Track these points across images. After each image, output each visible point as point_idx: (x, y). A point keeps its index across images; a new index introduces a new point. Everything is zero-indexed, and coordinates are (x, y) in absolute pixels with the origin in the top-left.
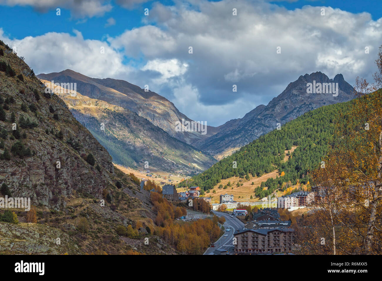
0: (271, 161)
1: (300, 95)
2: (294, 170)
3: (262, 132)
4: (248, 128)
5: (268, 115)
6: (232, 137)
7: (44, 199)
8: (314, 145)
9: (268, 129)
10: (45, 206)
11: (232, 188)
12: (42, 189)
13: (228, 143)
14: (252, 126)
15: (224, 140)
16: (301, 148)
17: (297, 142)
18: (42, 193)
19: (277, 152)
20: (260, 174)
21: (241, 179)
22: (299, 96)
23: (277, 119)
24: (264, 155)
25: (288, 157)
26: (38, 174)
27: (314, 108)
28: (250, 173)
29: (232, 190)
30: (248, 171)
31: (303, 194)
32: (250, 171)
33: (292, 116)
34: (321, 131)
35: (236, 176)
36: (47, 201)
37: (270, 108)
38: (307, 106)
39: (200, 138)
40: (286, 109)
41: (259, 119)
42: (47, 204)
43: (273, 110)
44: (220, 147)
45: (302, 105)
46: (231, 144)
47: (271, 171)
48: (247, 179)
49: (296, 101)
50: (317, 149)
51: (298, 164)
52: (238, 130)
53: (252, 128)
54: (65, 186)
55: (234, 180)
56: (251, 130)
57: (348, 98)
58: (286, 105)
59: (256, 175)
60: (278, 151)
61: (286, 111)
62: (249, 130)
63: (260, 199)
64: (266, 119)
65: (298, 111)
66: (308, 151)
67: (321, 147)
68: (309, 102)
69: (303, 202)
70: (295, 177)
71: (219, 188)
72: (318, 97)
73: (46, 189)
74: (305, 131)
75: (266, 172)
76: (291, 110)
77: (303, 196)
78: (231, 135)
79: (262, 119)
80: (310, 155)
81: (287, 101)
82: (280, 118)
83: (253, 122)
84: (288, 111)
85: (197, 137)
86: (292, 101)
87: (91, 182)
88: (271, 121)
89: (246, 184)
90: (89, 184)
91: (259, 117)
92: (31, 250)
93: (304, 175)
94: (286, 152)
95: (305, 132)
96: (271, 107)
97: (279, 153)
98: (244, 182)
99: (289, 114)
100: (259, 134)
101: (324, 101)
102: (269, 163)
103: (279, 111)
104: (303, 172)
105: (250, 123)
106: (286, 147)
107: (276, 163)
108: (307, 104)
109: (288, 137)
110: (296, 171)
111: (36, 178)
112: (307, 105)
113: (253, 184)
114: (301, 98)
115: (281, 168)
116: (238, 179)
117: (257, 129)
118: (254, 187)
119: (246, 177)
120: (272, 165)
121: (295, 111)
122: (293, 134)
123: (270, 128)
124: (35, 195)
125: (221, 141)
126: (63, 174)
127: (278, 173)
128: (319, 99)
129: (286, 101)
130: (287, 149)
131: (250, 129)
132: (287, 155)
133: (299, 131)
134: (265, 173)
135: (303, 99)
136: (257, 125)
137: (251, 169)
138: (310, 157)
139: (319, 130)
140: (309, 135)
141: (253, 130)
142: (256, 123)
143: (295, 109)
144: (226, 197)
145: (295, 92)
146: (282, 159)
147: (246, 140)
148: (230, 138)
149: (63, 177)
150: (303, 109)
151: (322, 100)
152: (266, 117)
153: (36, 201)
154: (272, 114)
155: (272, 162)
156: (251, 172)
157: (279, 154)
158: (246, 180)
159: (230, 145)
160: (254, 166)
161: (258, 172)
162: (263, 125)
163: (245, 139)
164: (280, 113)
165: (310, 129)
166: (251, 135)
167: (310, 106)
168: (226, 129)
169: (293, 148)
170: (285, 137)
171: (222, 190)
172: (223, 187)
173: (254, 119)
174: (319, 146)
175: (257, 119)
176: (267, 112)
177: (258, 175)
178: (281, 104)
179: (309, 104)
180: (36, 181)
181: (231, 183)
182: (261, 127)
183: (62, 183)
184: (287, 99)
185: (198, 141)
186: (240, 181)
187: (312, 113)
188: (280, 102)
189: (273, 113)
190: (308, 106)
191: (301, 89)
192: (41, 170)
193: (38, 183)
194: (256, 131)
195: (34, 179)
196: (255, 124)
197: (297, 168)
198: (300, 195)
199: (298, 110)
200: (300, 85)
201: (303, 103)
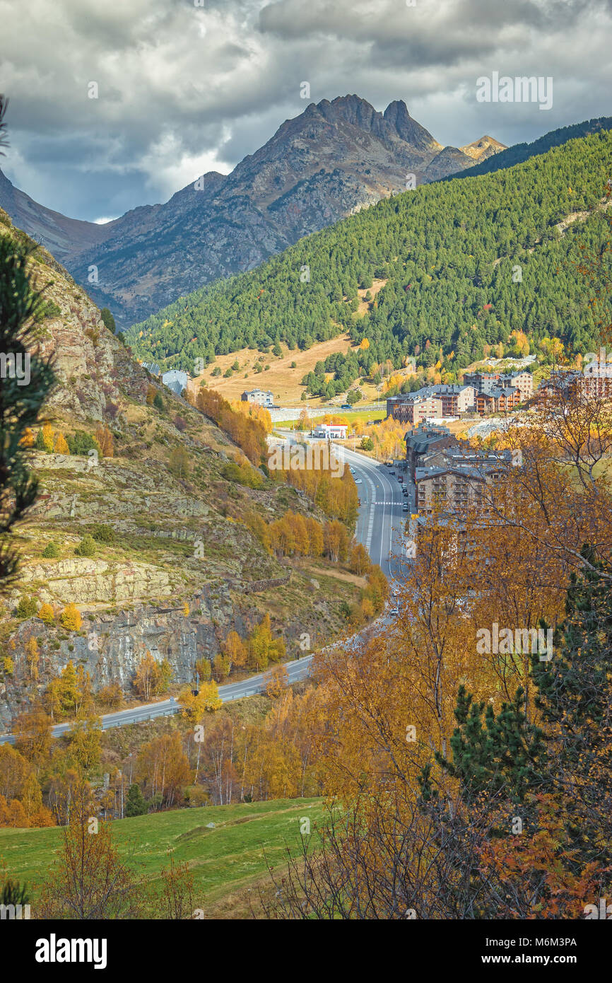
0: (329, 314)
1: (311, 152)
2: (390, 335)
3: (226, 239)
4: (191, 228)
5: (239, 197)
6: (153, 250)
7: (94, 408)
8: (427, 279)
9: (238, 232)
10: (98, 421)
11: (246, 376)
12: (87, 386)
13: (144, 265)
14: (199, 223)
15: (135, 256)
16: (396, 284)
17: (384, 270)
18: (87, 395)
19: (341, 293)
20: (306, 344)
21: (261, 354)
22: (308, 152)
23: (259, 209)
24: (310, 301)
25: (366, 305)
26: (73, 355)
27: (344, 183)
28: (281, 340)
29: (245, 380)
30: (278, 337)
31: (450, 391)
32: (282, 336)
33: (294, 201)
34: (437, 245)
35: (250, 348)
36: (101, 412)
37: (240, 181)
38: (329, 178)
39: (65, 251)
40: (278, 183)
41: (217, 209)
42: (100, 419)
43: (249, 187)
44: (126, 274)
45: (317, 174)
46: (153, 267)
47: (331, 338)
48: (277, 355)
49: (302, 165)
50: (439, 287)
51: (400, 323)
52: (167, 233)
53: (201, 229)
54: (111, 379)
55: (245, 356)
56: (198, 235)
57: (422, 160)
58: (278, 174)
59: (296, 346)
60: (341, 290)
61: (280, 189)
62: (193, 233)
63: (324, 400)
64: (233, 207)
65: (309, 190)
66: (418, 292)
67: (450, 282)
68: (331, 167)
69: (450, 408)
70: (397, 351)
71: (213, 375)
72: (353, 156)
73: (93, 387)
74: (399, 245)
75: (320, 339)
76: (292, 187)
77: (448, 396)
78: (151, 245)
79: (224, 208)
80: (424, 302)
81: (280, 166)
82: (266, 205)
83: (203, 214)
84: (285, 189)
85: (62, 250)
86: (292, 166)
87: (127, 370)
88: (245, 213)
89: (276, 366)
90: (124, 375)
91: (216, 203)
92: (184, 512)
93: (418, 346)
94: (362, 293)
95: (399, 248)
96: (243, 179)
97: (344, 295)
98: (270, 361)
99: (286, 195)
100: (218, 243)
101: (367, 167)
102: (324, 319)
103: (262, 189)
104: (417, 339)
105: (195, 217)
106: (358, 282)
107: (341, 318)
108: (327, 171)
109: (363, 258)
110: (397, 337)
111: (72, 365)
112: (328, 174)
113: (293, 366)
114: (312, 157)
115: (355, 330)
116: (256, 354)
117: (212, 230)
118: (298, 374)
119: (273, 351)
120: (333, 324)
121: (301, 189)
122: (372, 251)
123: (244, 229)
124: (77, 401)
125: (126, 259)
126: (105, 356)
127: (349, 342)
128: (355, 162)
129: (277, 164)
130: (362, 287)
131: (196, 230)
132: (365, 300)
133: (386, 247)
134: (316, 341)
135: (317, 159)
136: (212, 221)
137: (284, 333)
138: (426, 306)
139: (432, 243)
140: (409, 255)
141: (205, 234)
142: (209, 216)
143: (301, 183)
144: (256, 397)
145: (298, 143)
146: (354, 310)
147: (188, 256)
148: (149, 253)
149: (105, 362)
150: (319, 185)
151: (362, 164)
152: (233, 203)
153: (82, 413)
154: (247, 197)
155: (331, 316)
156: (285, 338)
157: (345, 298)
158: (274, 356)
159: (150, 269)
160: (291, 324)
161: (303, 338)
162: (227, 222)
163: (186, 256)
164: (264, 194)
165: (411, 241)
166: (198, 245)
167: (336, 178)
168: (129, 230)
169: (377, 285)
170: (355, 259)
171: (221, 379)
172: (223, 372)
173: (205, 207)
174: (443, 281)
175: (213, 208)
176: (235, 191)
177: (302, 346)
178: (267, 172)
179: (331, 172)
180: (72, 371)
181: (241, 364)
182: (223, 226)
183: (105, 375)
184: (279, 159)
185: (64, 258)
186: (260, 359)
187: (398, 202)
188: (265, 166)
189: (249, 193)
190: (331, 177)
191: (312, 137)
192: (78, 347)
193: (76, 374)
194: (212, 236)
195: (67, 367)
196: (208, 220)
197: (399, 332)
198: (443, 394)
199: (308, 187)
200: (310, 125)
201: (318, 171)
